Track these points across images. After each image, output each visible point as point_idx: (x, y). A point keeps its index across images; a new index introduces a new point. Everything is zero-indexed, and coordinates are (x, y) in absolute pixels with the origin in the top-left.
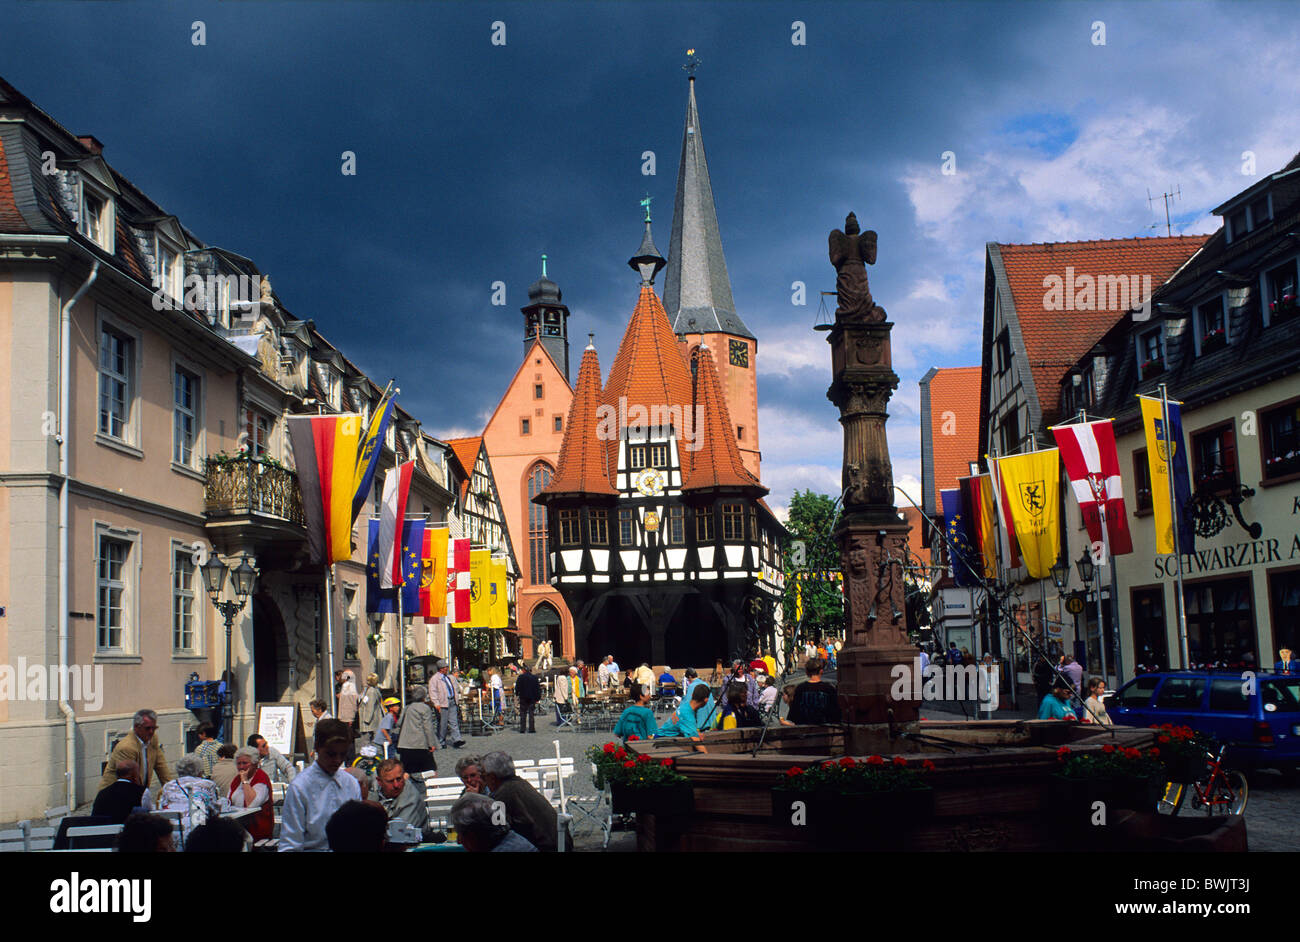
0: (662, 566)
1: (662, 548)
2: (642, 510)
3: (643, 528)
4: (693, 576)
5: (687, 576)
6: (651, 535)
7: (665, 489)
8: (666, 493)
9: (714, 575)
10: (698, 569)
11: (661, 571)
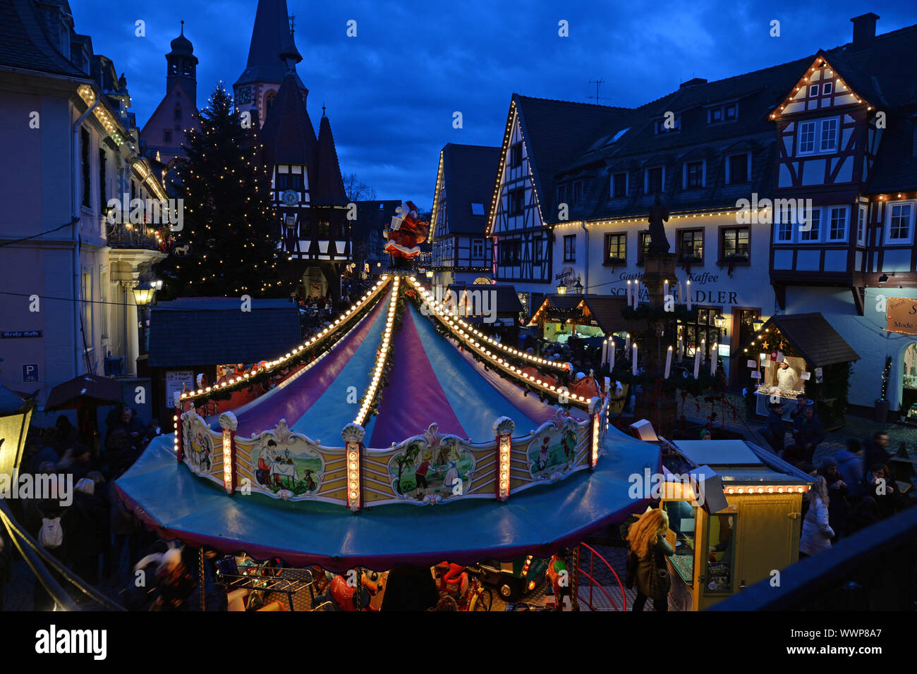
0: (296, 250)
1: (297, 240)
2: (285, 215)
3: (285, 226)
4: (314, 257)
5: (311, 257)
6: (290, 231)
7: (300, 204)
8: (300, 206)
9: (328, 258)
10: (318, 253)
11: (295, 253)
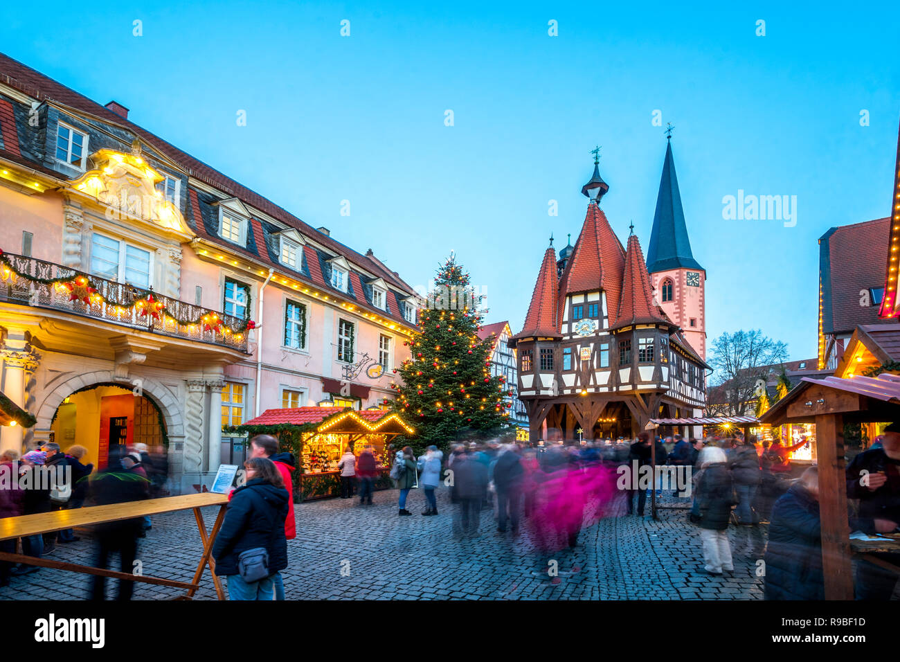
0: (592, 383)
1: (593, 372)
3: (579, 358)
4: (614, 389)
5: (611, 389)
6: (585, 363)
7: (597, 331)
9: (630, 388)
10: (619, 383)
11: (591, 387)
